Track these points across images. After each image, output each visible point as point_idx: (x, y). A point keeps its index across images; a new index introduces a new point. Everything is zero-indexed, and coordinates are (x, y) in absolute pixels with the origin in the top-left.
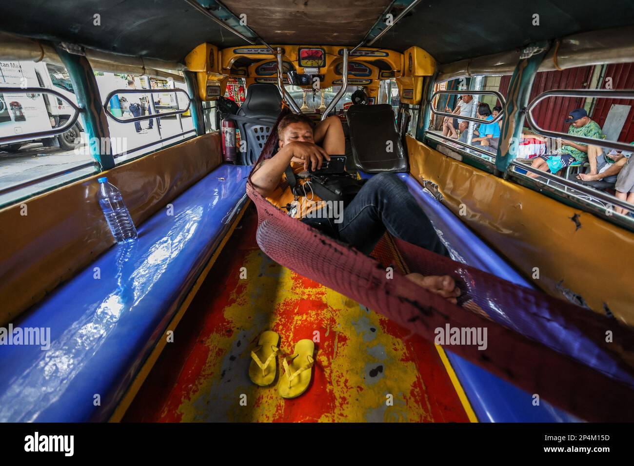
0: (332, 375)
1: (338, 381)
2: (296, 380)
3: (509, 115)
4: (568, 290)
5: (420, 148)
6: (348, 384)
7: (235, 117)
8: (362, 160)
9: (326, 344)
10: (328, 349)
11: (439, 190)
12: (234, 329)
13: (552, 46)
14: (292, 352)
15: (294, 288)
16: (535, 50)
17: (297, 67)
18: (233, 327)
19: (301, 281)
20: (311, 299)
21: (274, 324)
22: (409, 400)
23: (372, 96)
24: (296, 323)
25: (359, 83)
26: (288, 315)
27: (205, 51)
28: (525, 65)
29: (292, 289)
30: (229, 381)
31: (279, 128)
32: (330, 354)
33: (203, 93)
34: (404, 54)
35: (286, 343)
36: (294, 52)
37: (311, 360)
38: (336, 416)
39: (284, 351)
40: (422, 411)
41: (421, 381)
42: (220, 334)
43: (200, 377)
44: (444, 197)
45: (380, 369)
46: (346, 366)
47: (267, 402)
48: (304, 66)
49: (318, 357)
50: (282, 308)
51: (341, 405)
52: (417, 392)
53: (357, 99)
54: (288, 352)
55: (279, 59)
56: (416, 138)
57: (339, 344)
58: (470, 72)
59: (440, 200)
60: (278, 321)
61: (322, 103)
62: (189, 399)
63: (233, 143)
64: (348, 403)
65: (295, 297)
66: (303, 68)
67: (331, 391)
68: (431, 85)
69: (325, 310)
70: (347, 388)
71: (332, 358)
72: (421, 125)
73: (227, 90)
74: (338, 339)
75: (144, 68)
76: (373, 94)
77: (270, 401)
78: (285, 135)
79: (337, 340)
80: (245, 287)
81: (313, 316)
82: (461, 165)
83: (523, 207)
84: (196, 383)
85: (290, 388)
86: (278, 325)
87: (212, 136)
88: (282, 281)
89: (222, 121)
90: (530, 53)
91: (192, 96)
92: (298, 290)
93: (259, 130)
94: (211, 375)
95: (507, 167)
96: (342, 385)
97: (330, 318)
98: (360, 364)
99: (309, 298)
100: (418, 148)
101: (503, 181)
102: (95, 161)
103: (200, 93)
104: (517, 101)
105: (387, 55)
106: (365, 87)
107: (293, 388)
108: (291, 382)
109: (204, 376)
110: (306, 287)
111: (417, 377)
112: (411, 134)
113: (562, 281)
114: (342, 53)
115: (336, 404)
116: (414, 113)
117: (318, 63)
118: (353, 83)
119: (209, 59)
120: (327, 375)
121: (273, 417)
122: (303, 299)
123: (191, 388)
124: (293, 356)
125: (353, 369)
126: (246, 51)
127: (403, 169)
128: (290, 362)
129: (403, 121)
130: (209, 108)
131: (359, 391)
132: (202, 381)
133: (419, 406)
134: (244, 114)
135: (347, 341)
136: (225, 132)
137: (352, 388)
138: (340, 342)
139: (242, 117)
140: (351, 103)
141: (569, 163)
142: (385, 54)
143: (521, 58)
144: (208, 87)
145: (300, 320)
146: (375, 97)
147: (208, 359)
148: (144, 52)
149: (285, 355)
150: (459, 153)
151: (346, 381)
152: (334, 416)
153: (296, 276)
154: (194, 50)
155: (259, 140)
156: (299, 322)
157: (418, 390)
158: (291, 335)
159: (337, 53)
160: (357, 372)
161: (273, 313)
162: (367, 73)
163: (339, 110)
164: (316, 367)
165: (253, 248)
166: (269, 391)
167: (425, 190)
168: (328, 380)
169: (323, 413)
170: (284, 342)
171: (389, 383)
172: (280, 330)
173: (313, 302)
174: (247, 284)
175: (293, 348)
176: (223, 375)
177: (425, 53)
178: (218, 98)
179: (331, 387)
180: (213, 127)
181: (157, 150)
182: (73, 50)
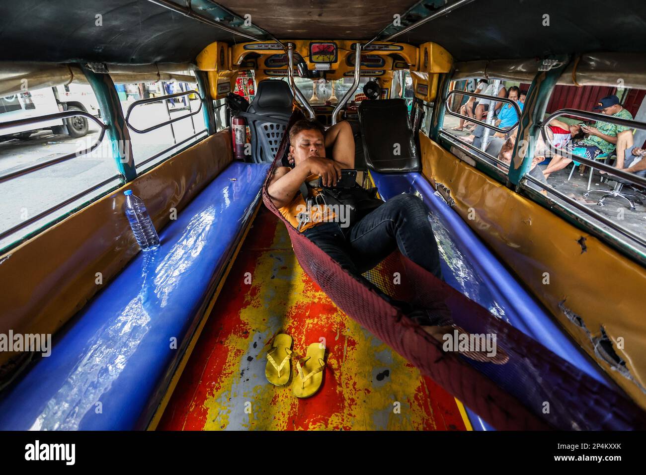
0: (341, 377)
1: (347, 383)
2: (308, 382)
3: (524, 128)
4: (569, 310)
5: (433, 148)
6: (356, 387)
7: (245, 115)
8: (373, 159)
9: (336, 347)
10: (338, 352)
11: (451, 195)
12: (251, 331)
13: (572, 60)
14: (305, 354)
15: (305, 291)
16: (554, 64)
17: (308, 62)
18: (249, 329)
19: (311, 284)
20: (321, 302)
21: (287, 327)
22: (413, 404)
23: (384, 88)
24: (308, 327)
25: (372, 74)
26: (300, 318)
27: (216, 50)
28: (543, 78)
29: (303, 292)
30: (248, 380)
31: (291, 133)
32: (340, 357)
33: (214, 91)
34: (419, 48)
35: (298, 346)
36: (305, 48)
37: (323, 364)
38: (345, 415)
39: (297, 353)
40: (424, 414)
41: (425, 386)
42: (237, 335)
43: (221, 375)
44: (456, 204)
45: (386, 373)
46: (354, 370)
47: (282, 400)
48: (315, 61)
49: (328, 360)
50: (294, 311)
51: (350, 405)
52: (420, 396)
53: (370, 91)
54: (301, 354)
55: (290, 55)
56: (430, 136)
57: (348, 347)
58: (488, 75)
59: (452, 205)
60: (291, 324)
61: (332, 94)
62: (213, 396)
63: (244, 140)
64: (356, 404)
65: (306, 301)
66: (314, 64)
67: (341, 393)
68: (447, 83)
69: (335, 314)
70: (355, 390)
71: (342, 362)
72: (435, 124)
73: (236, 84)
74: (348, 343)
75: (159, 75)
76: (386, 85)
77: (286, 400)
78: (297, 141)
79: (346, 344)
80: (259, 289)
81: (324, 320)
82: (474, 172)
83: (532, 224)
84: (219, 381)
85: (303, 388)
86: (291, 328)
87: (223, 133)
88: (294, 284)
89: (233, 118)
90: (549, 65)
91: (204, 97)
92: (309, 294)
93: (269, 127)
94: (231, 374)
95: (519, 181)
96: (351, 387)
97: (340, 322)
98: (368, 368)
99: (319, 302)
100: (431, 148)
101: (515, 195)
102: (120, 174)
103: (211, 92)
104: (532, 115)
105: (402, 49)
106: (378, 79)
107: (305, 389)
108: (304, 383)
109: (225, 374)
110: (317, 291)
111: (421, 382)
112: (425, 130)
113: (565, 301)
114: (354, 48)
115: (345, 404)
116: (428, 109)
117: (329, 59)
118: (366, 74)
119: (219, 57)
120: (337, 377)
121: (288, 414)
122: (314, 303)
123: (214, 386)
124: (305, 359)
125: (361, 372)
126: (256, 47)
127: (415, 169)
128: (303, 364)
129: (417, 116)
130: (219, 106)
131: (367, 393)
132: (223, 379)
133: (422, 409)
134: (254, 111)
135: (356, 346)
136: (235, 129)
137: (360, 390)
138: (349, 347)
139: (253, 114)
140: (363, 95)
141: (595, 155)
142: (399, 48)
143: (539, 70)
144: (218, 85)
145: (312, 323)
146: (388, 89)
147: (228, 359)
148: (159, 59)
149: (298, 358)
150: (473, 158)
151: (355, 384)
152: (343, 416)
153: (307, 279)
154: (205, 49)
155: (269, 137)
156: (311, 326)
157: (422, 394)
158: (304, 338)
159: (350, 47)
160: (365, 375)
161: (286, 315)
162: (381, 63)
163: (351, 102)
164: (327, 370)
165: (265, 248)
166: (284, 390)
167: (437, 193)
168: (338, 382)
169: (333, 413)
170: (297, 345)
171: (395, 387)
172: (293, 332)
173: (324, 306)
174: (260, 286)
175: (305, 351)
176: (242, 374)
177: (442, 49)
178: (228, 95)
179: (341, 388)
180: (224, 124)
181: (172, 156)
182: (98, 69)
